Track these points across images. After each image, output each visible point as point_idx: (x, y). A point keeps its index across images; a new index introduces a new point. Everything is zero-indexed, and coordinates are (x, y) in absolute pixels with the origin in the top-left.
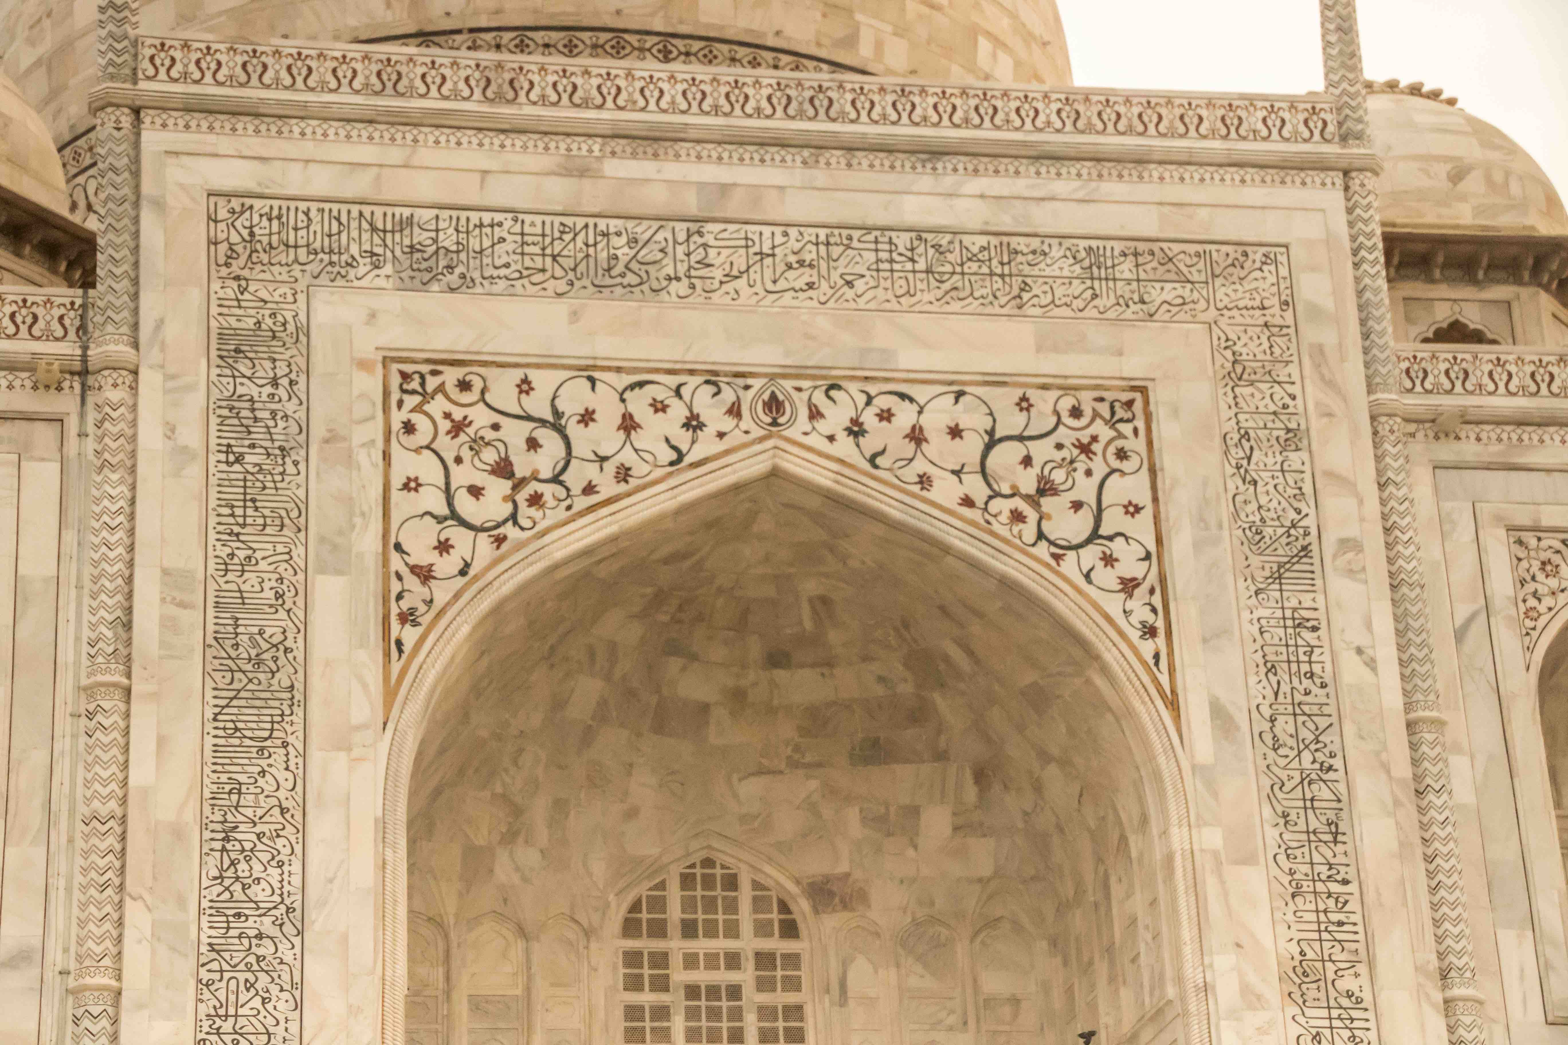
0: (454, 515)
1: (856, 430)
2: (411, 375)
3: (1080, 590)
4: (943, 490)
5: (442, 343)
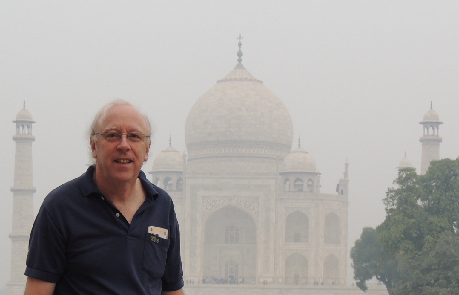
0: (207, 208)
1: (236, 201)
2: (204, 198)
3: (252, 213)
4: (243, 206)
5: (207, 195)
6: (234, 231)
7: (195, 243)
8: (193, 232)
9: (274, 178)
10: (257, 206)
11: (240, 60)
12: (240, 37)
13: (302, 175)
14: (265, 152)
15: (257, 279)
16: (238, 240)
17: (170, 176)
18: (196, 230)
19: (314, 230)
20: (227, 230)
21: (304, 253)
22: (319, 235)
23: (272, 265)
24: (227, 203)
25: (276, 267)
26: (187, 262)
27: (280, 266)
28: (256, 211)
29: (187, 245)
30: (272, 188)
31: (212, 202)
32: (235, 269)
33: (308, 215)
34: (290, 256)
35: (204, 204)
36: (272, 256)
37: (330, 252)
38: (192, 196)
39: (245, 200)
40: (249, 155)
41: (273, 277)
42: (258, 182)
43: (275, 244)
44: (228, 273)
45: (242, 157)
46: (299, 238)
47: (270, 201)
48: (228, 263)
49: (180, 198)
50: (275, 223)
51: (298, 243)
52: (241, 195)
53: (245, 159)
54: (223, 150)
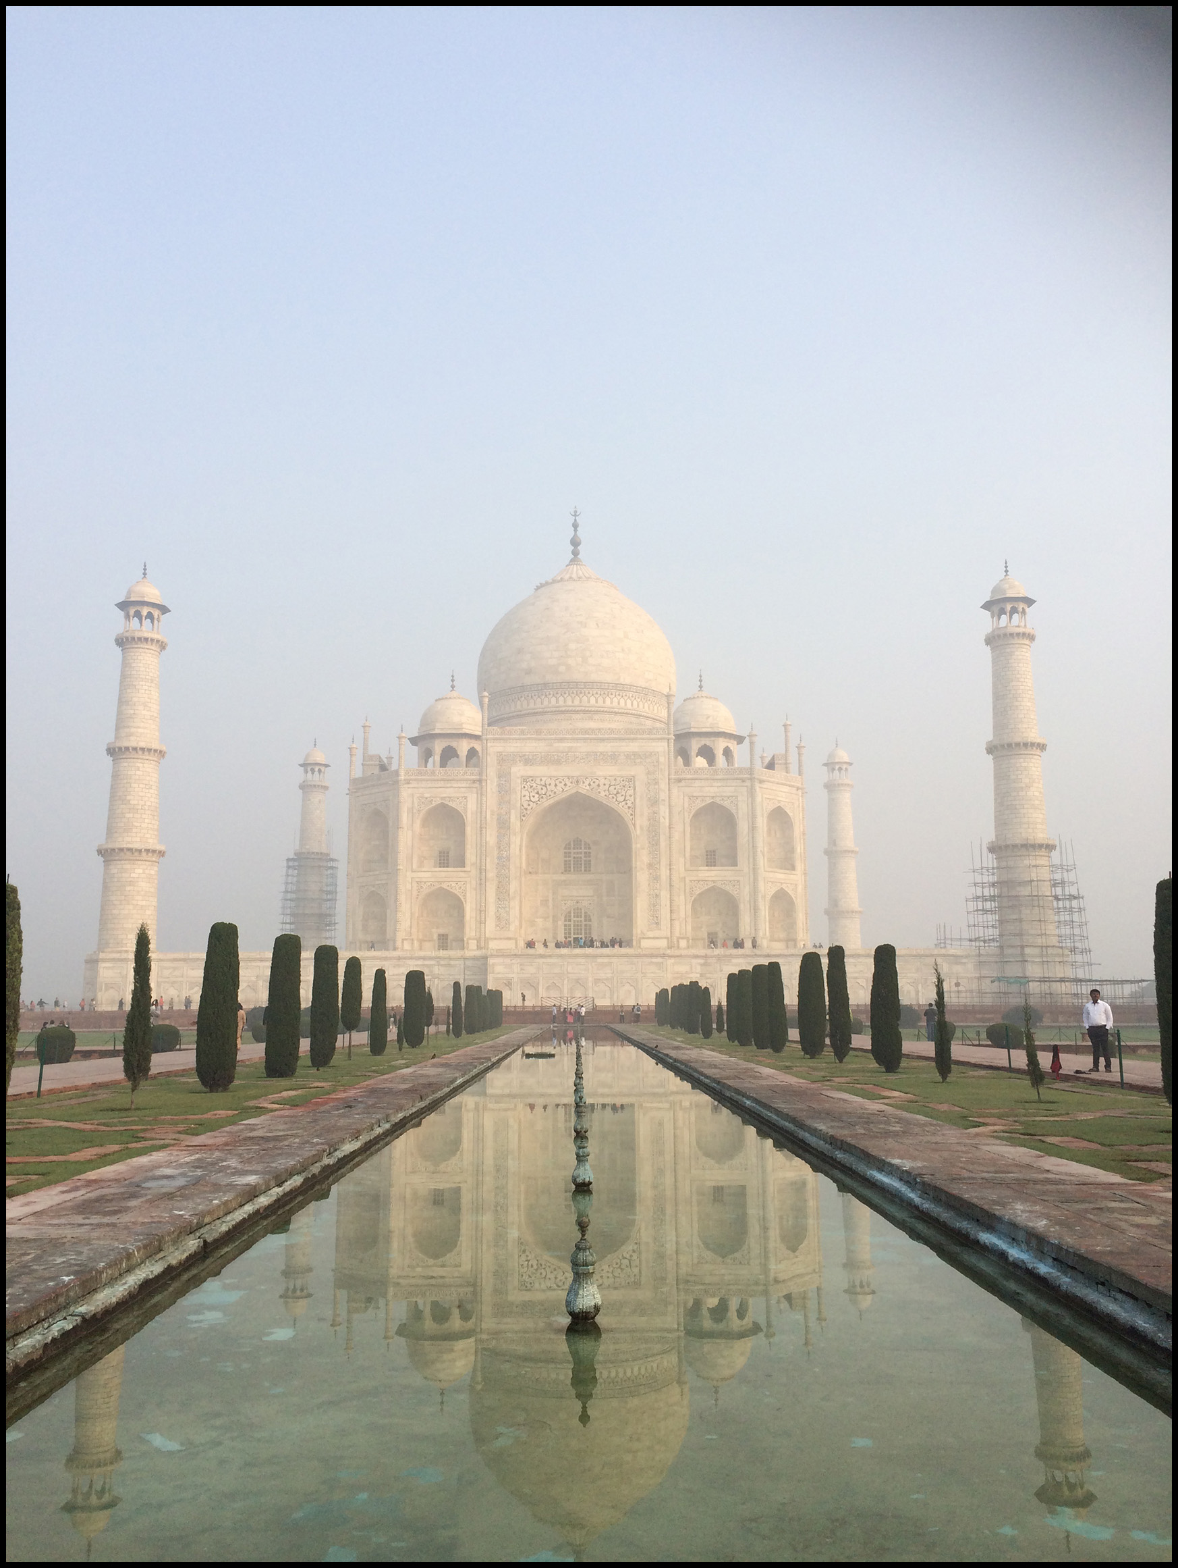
0: (531, 800)
1: (590, 785)
2: (525, 779)
3: (622, 809)
4: (603, 794)
5: (529, 773)
6: (581, 849)
7: (507, 871)
8: (502, 848)
9: (663, 739)
10: (632, 794)
11: (575, 553)
12: (576, 512)
13: (713, 739)
14: (632, 705)
15: (634, 943)
16: (590, 867)
17: (454, 744)
18: (509, 844)
19: (748, 841)
20: (567, 847)
21: (728, 888)
22: (759, 850)
23: (665, 913)
24: (571, 790)
25: (674, 916)
26: (492, 909)
27: (682, 914)
28: (630, 805)
29: (491, 874)
30: (662, 759)
31: (539, 787)
32: (586, 925)
33: (734, 812)
34: (700, 894)
35: (524, 793)
36: (665, 895)
37: (779, 884)
38: (500, 777)
39: (607, 782)
40: (602, 709)
41: (668, 938)
42: (633, 747)
43: (670, 869)
44: (570, 933)
45: (589, 712)
46: (715, 858)
47: (657, 783)
48: (570, 912)
49: (474, 781)
50: (670, 828)
51: (716, 868)
52: (599, 773)
53: (596, 717)
54: (553, 700)
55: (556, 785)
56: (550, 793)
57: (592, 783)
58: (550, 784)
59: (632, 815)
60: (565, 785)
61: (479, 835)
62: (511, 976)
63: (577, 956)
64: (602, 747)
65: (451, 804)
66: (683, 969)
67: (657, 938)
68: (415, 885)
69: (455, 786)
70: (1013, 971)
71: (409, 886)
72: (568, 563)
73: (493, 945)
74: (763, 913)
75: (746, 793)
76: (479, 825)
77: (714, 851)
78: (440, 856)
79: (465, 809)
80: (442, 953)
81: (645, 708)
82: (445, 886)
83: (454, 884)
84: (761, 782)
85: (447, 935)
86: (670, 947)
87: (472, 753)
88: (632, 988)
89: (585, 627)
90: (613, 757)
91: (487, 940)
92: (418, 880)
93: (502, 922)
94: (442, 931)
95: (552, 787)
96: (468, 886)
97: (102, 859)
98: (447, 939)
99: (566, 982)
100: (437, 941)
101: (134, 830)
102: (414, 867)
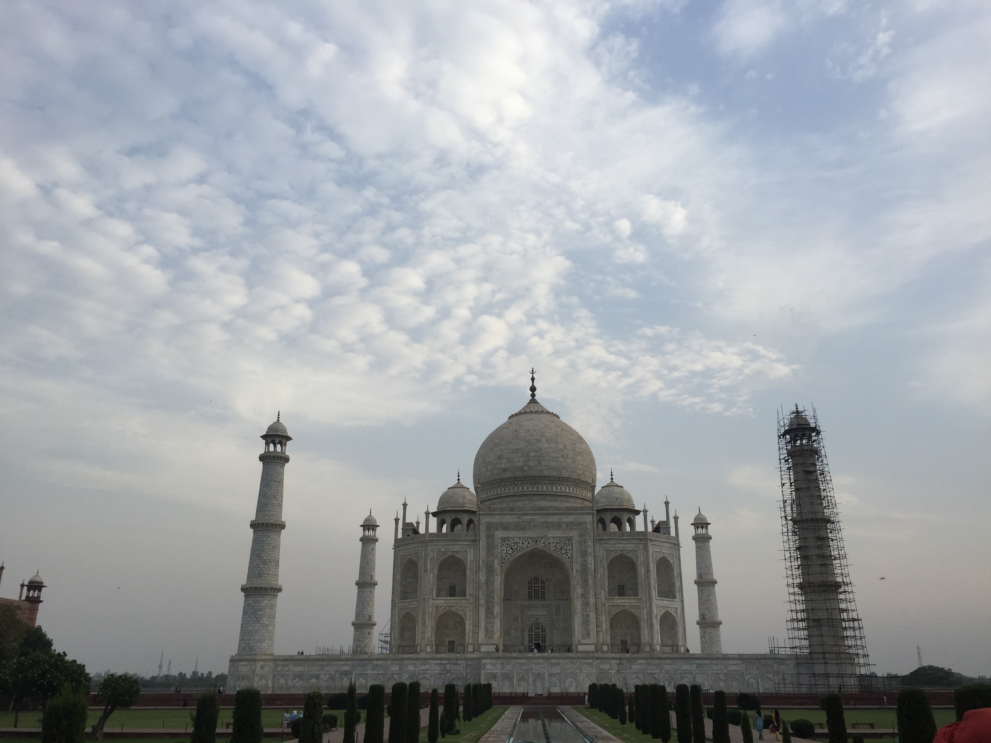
0: (507, 553)
2: (503, 539)
3: (564, 558)
4: (552, 549)
5: (506, 536)
6: (539, 584)
7: (492, 599)
8: (489, 584)
9: (590, 513)
10: (571, 549)
11: (533, 395)
13: (620, 512)
14: (569, 490)
15: (574, 647)
16: (545, 596)
17: (459, 517)
18: (493, 582)
19: (645, 579)
20: (530, 582)
21: (633, 611)
22: (652, 586)
23: (592, 627)
24: (532, 546)
25: (598, 629)
26: (483, 624)
27: (604, 629)
28: (569, 556)
29: (482, 601)
30: (589, 526)
31: (513, 544)
32: (542, 635)
33: (635, 560)
34: (615, 614)
35: (503, 548)
36: (592, 615)
37: (666, 608)
38: (488, 537)
39: (555, 542)
40: (551, 493)
41: (595, 644)
42: (571, 519)
43: (596, 598)
44: (532, 640)
45: (543, 496)
46: (624, 591)
47: (586, 542)
48: (532, 626)
49: (473, 541)
50: (595, 571)
51: (624, 597)
52: (549, 535)
53: (547, 498)
54: (520, 488)
55: (523, 543)
56: (519, 548)
57: (545, 541)
58: (519, 543)
59: (571, 562)
60: (529, 543)
61: (474, 576)
62: (495, 671)
63: (538, 658)
64: (552, 519)
65: (457, 555)
66: (606, 667)
67: (588, 644)
68: (434, 607)
69: (460, 544)
70: (819, 669)
71: (430, 609)
72: (528, 402)
73: (483, 649)
74: (656, 628)
75: (642, 548)
76: (474, 570)
77: (623, 586)
78: (450, 589)
79: (466, 559)
80: (452, 655)
81: (577, 492)
82: (453, 609)
83: (459, 608)
84: (651, 540)
85: (454, 642)
86: (597, 651)
87: (470, 522)
88: (574, 680)
89: (540, 442)
90: (558, 526)
91: (480, 645)
92: (436, 605)
93: (489, 632)
94: (451, 639)
95: (521, 545)
96: (468, 609)
97: (244, 594)
98: (454, 644)
99: (531, 675)
100: (447, 646)
101: (264, 576)
102: (434, 596)
